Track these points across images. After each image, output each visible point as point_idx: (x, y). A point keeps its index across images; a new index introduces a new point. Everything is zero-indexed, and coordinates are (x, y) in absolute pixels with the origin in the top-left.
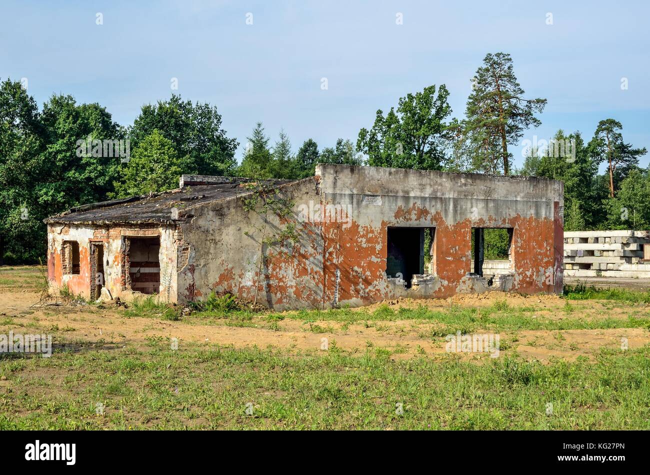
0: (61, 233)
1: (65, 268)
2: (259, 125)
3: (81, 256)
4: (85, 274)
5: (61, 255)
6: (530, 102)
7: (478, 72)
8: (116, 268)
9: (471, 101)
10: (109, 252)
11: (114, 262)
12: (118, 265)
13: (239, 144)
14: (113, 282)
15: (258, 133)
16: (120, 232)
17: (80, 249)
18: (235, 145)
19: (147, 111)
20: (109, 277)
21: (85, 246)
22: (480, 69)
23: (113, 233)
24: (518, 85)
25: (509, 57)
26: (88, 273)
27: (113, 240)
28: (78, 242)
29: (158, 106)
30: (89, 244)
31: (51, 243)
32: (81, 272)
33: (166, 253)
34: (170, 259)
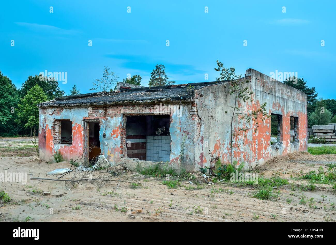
0: (52, 114)
1: (56, 140)
2: (75, 86)
3: (74, 131)
4: (78, 145)
5: (52, 130)
6: (169, 82)
7: (153, 71)
8: (114, 140)
9: (150, 81)
10: (106, 127)
11: (112, 135)
12: (117, 137)
13: (65, 93)
14: (110, 150)
15: (74, 89)
16: (120, 111)
17: (73, 125)
18: (63, 93)
19: (30, 78)
20: (105, 147)
21: (79, 123)
22: (154, 70)
23: (111, 112)
24: (166, 76)
25: (164, 66)
26: (81, 143)
27: (112, 117)
28: (71, 120)
29: (35, 76)
30: (83, 122)
31: (42, 122)
32: (74, 143)
33: (179, 126)
34: (184, 132)
